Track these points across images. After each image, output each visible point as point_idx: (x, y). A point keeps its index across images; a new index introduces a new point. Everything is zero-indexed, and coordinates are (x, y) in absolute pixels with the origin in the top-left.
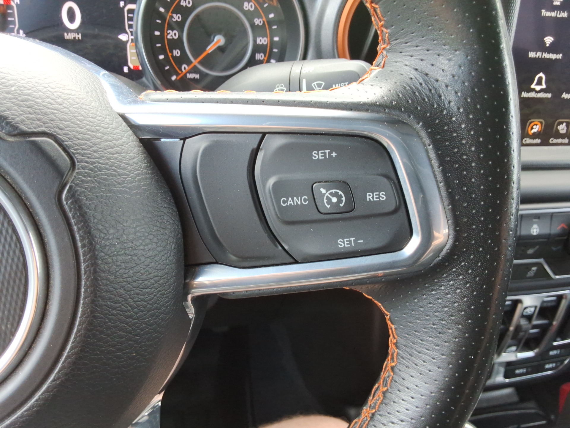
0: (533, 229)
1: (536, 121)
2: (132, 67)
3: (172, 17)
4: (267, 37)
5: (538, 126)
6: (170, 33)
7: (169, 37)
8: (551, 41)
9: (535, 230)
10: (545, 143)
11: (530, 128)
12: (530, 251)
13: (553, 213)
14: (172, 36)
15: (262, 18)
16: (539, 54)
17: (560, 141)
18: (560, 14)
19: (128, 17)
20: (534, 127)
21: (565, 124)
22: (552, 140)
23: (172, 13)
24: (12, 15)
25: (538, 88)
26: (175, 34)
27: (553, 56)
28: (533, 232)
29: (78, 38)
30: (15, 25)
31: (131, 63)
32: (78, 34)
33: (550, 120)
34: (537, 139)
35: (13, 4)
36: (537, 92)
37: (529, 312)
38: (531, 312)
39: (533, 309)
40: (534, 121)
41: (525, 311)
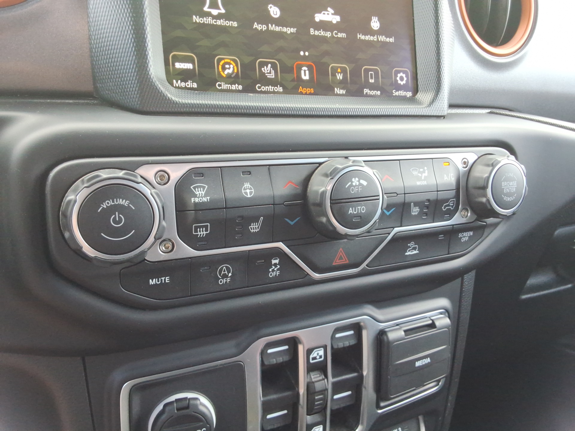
1: (227, 59)
5: (231, 66)
10: (249, 89)
11: (220, 67)
12: (254, 228)
17: (270, 88)
20: (227, 66)
21: (270, 65)
22: (259, 88)
25: (215, 12)
28: (246, 193)
33: (248, 59)
34: (237, 85)
36: (215, 17)
37: (318, 357)
38: (321, 357)
39: (321, 352)
40: (223, 59)
41: (311, 356)
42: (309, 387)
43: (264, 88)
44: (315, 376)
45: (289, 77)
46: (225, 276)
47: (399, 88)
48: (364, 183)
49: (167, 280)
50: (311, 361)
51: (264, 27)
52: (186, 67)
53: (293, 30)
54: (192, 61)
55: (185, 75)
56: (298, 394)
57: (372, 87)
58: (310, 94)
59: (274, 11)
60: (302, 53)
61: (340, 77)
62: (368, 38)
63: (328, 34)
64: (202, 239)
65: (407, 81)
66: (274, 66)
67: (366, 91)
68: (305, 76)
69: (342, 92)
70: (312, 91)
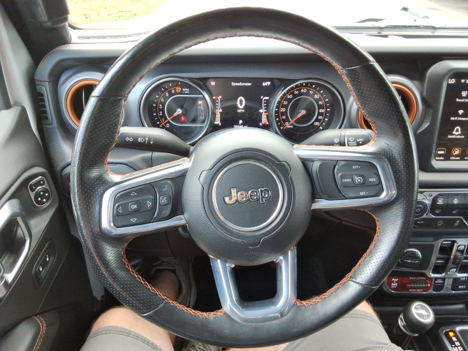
0: (455, 201)
2: (263, 123)
3: (283, 103)
4: (324, 109)
5: (458, 151)
6: (282, 109)
7: (281, 111)
8: (462, 112)
9: (456, 201)
10: (462, 159)
11: (453, 152)
12: (454, 212)
13: (465, 193)
14: (282, 110)
15: (322, 101)
16: (456, 118)
18: (466, 100)
19: (264, 102)
20: (456, 151)
22: (466, 158)
23: (284, 101)
24: (218, 103)
25: (457, 133)
26: (284, 110)
27: (464, 119)
28: (455, 202)
29: (243, 111)
30: (218, 107)
31: (263, 121)
32: (243, 110)
33: (464, 148)
34: (458, 158)
35: (219, 98)
36: (456, 135)
37: (461, 248)
38: (462, 248)
39: (463, 247)
40: (456, 149)
41: (459, 247)
42: (455, 257)
44: (458, 254)
46: (440, 224)
49: (423, 222)
50: (459, 249)
52: (441, 153)
54: (444, 151)
55: (440, 155)
56: (450, 258)
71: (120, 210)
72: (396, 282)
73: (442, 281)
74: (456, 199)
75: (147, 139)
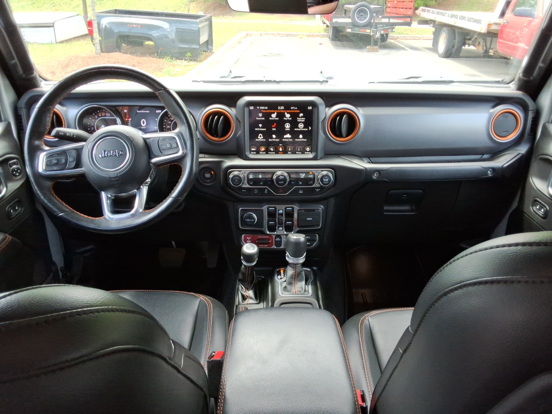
1: (262, 147)
5: (263, 149)
6: (168, 126)
8: (261, 126)
9: (260, 176)
10: (267, 153)
11: (261, 149)
12: (261, 183)
16: (258, 129)
17: (272, 153)
18: (262, 118)
24: (129, 123)
25: (261, 138)
27: (263, 129)
29: (145, 128)
30: (130, 125)
33: (267, 147)
34: (264, 152)
35: (129, 120)
36: (260, 139)
37: (281, 212)
42: (279, 219)
43: (270, 153)
44: (280, 217)
45: (277, 150)
46: (256, 191)
47: (307, 151)
48: (283, 177)
49: (245, 191)
50: (279, 213)
51: (271, 140)
53: (279, 140)
54: (255, 148)
55: (253, 151)
56: (276, 219)
57: (299, 152)
58: (282, 154)
59: (274, 136)
60: (280, 145)
61: (290, 149)
62: (299, 140)
63: (287, 140)
64: (251, 184)
65: (310, 150)
66: (273, 148)
67: (297, 153)
68: (281, 149)
69: (291, 153)
70: (282, 153)
71: (48, 162)
72: (250, 240)
73: (280, 239)
74: (260, 175)
75: (72, 134)
